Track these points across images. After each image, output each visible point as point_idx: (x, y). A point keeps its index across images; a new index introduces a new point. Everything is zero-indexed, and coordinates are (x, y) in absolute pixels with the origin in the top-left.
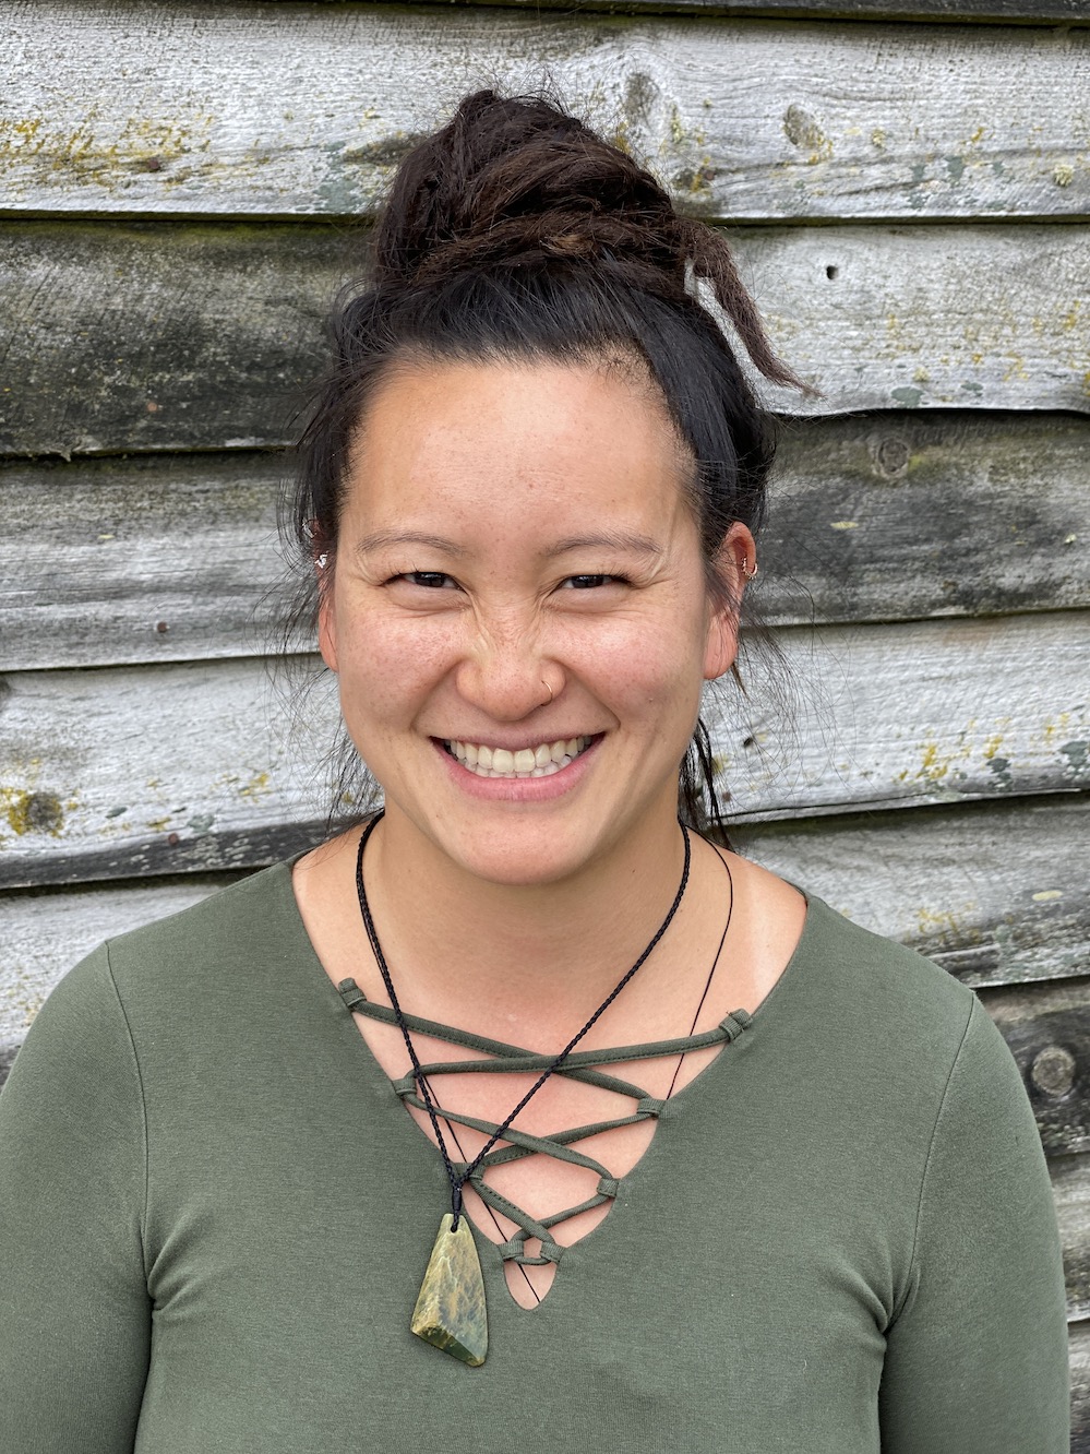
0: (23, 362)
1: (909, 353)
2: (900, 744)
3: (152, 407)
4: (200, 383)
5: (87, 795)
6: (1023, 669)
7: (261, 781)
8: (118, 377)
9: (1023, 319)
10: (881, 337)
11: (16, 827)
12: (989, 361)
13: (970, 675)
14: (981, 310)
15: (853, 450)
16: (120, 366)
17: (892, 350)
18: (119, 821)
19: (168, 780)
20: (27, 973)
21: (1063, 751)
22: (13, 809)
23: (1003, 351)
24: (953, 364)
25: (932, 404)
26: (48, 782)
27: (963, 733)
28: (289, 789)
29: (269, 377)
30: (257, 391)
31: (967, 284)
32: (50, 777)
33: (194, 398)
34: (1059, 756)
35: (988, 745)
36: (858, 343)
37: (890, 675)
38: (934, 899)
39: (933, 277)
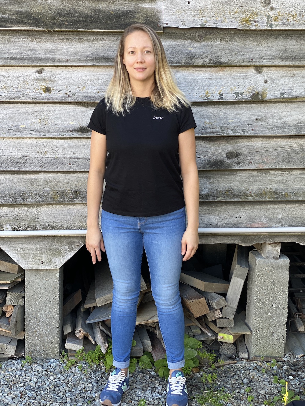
0: (46, 16)
1: (203, 17)
2: (201, 90)
3: (66, 24)
4: (74, 20)
5: (55, 88)
6: (227, 78)
7: (84, 88)
8: (61, 19)
9: (227, 11)
10: (198, 14)
11: (44, 92)
12: (219, 19)
13: (216, 78)
14: (218, 10)
15: (193, 36)
16: (62, 17)
17: (200, 16)
18: (60, 92)
19: (69, 86)
20: (46, 116)
21: (234, 93)
22: (44, 89)
23: (222, 17)
24: (212, 19)
25: (207, 26)
26: (49, 85)
27: (214, 89)
28: (89, 90)
29: (86, 19)
30: (83, 21)
31: (216, 5)
32: (50, 84)
33: (73, 22)
34: (233, 94)
35: (219, 92)
36: (193, 15)
37: (200, 78)
38: (208, 120)
39: (209, 3)
